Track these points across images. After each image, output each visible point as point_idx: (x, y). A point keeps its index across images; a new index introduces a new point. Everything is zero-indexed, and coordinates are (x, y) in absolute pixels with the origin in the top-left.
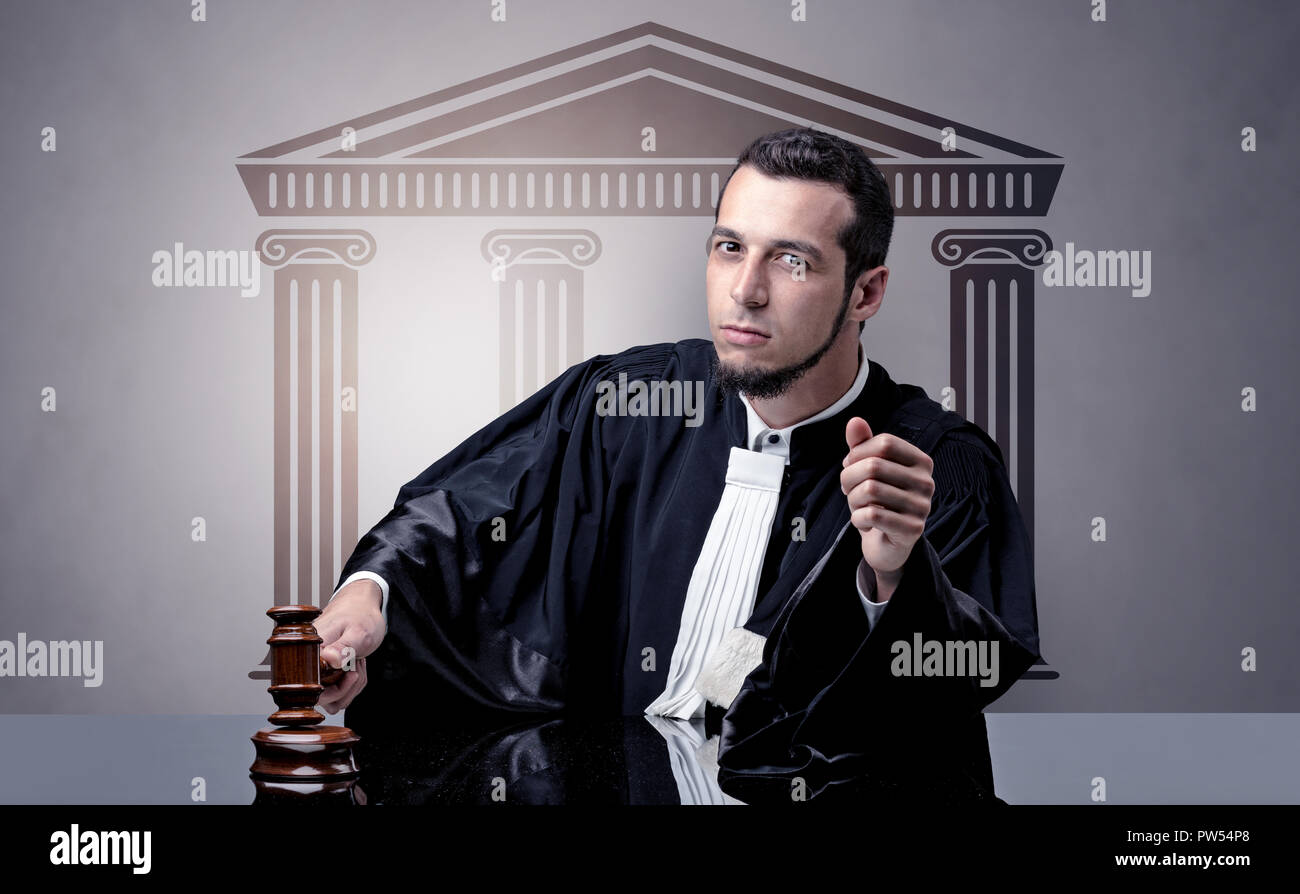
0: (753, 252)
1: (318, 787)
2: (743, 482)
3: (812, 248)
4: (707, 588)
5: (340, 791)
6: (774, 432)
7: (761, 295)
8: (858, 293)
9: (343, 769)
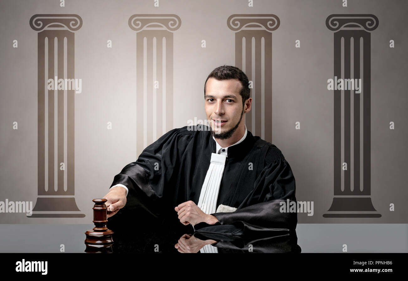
0: (219, 101)
1: (102, 246)
2: (215, 162)
3: (234, 96)
4: (206, 191)
5: (109, 247)
6: (223, 148)
7: (223, 112)
8: (246, 106)
9: (109, 241)
